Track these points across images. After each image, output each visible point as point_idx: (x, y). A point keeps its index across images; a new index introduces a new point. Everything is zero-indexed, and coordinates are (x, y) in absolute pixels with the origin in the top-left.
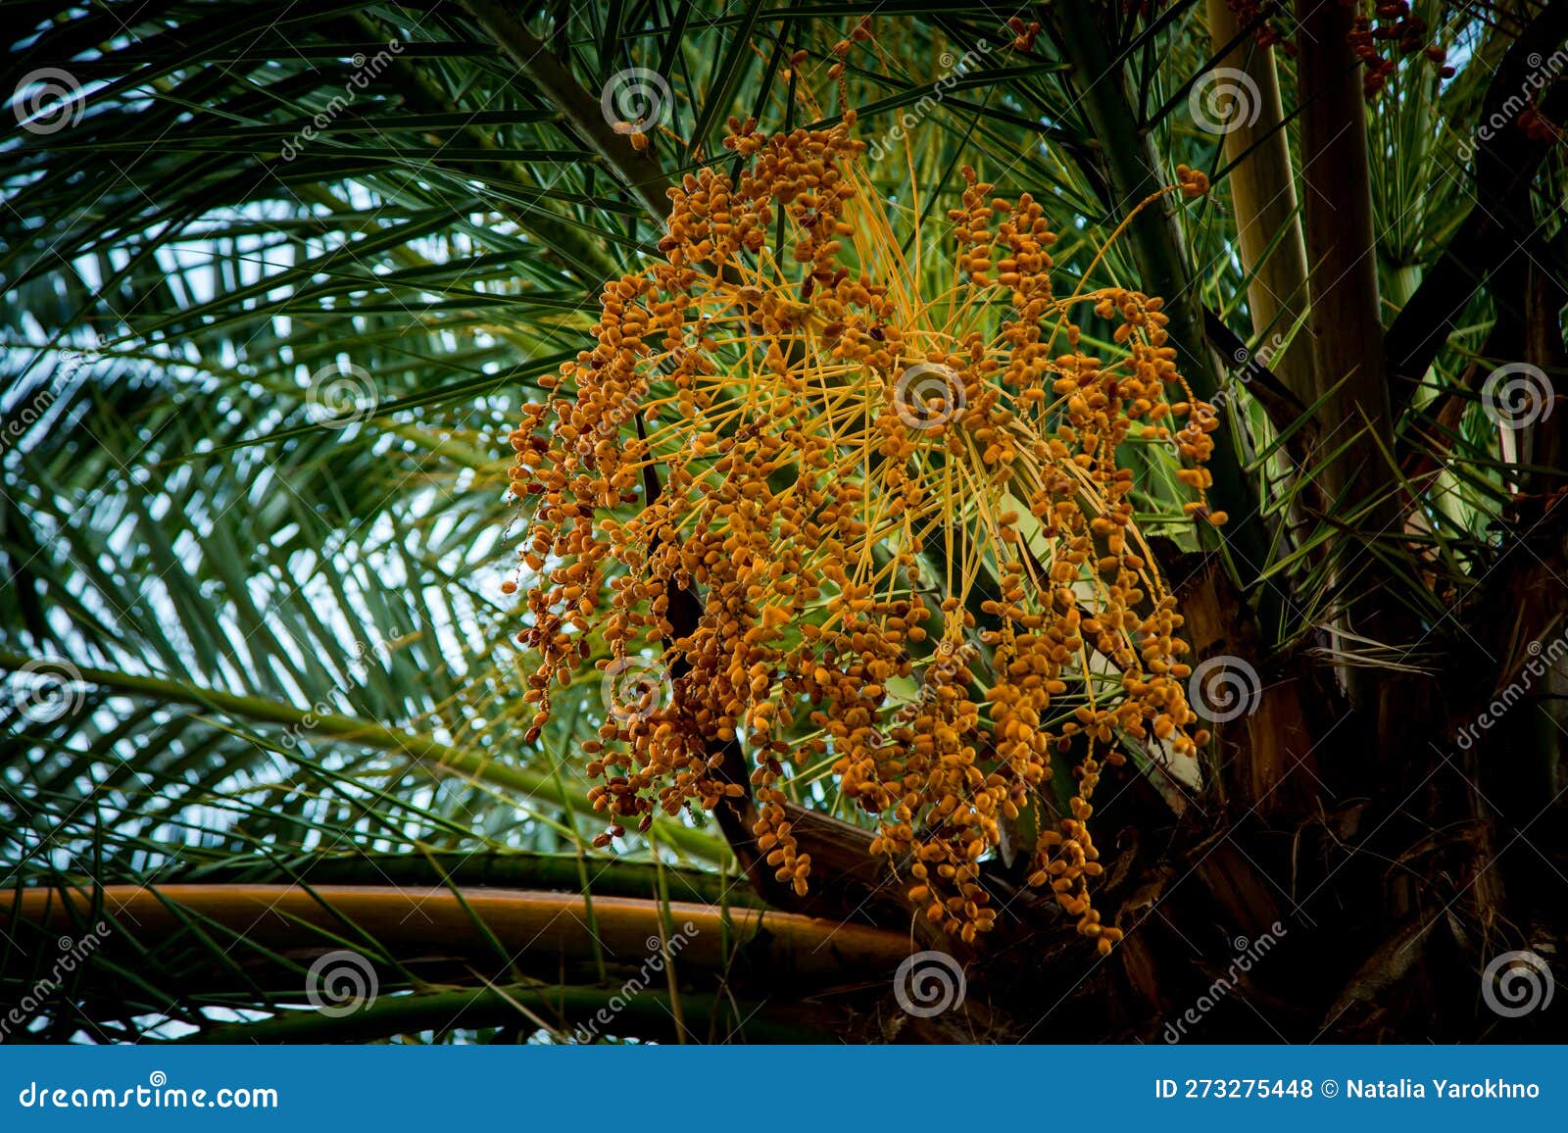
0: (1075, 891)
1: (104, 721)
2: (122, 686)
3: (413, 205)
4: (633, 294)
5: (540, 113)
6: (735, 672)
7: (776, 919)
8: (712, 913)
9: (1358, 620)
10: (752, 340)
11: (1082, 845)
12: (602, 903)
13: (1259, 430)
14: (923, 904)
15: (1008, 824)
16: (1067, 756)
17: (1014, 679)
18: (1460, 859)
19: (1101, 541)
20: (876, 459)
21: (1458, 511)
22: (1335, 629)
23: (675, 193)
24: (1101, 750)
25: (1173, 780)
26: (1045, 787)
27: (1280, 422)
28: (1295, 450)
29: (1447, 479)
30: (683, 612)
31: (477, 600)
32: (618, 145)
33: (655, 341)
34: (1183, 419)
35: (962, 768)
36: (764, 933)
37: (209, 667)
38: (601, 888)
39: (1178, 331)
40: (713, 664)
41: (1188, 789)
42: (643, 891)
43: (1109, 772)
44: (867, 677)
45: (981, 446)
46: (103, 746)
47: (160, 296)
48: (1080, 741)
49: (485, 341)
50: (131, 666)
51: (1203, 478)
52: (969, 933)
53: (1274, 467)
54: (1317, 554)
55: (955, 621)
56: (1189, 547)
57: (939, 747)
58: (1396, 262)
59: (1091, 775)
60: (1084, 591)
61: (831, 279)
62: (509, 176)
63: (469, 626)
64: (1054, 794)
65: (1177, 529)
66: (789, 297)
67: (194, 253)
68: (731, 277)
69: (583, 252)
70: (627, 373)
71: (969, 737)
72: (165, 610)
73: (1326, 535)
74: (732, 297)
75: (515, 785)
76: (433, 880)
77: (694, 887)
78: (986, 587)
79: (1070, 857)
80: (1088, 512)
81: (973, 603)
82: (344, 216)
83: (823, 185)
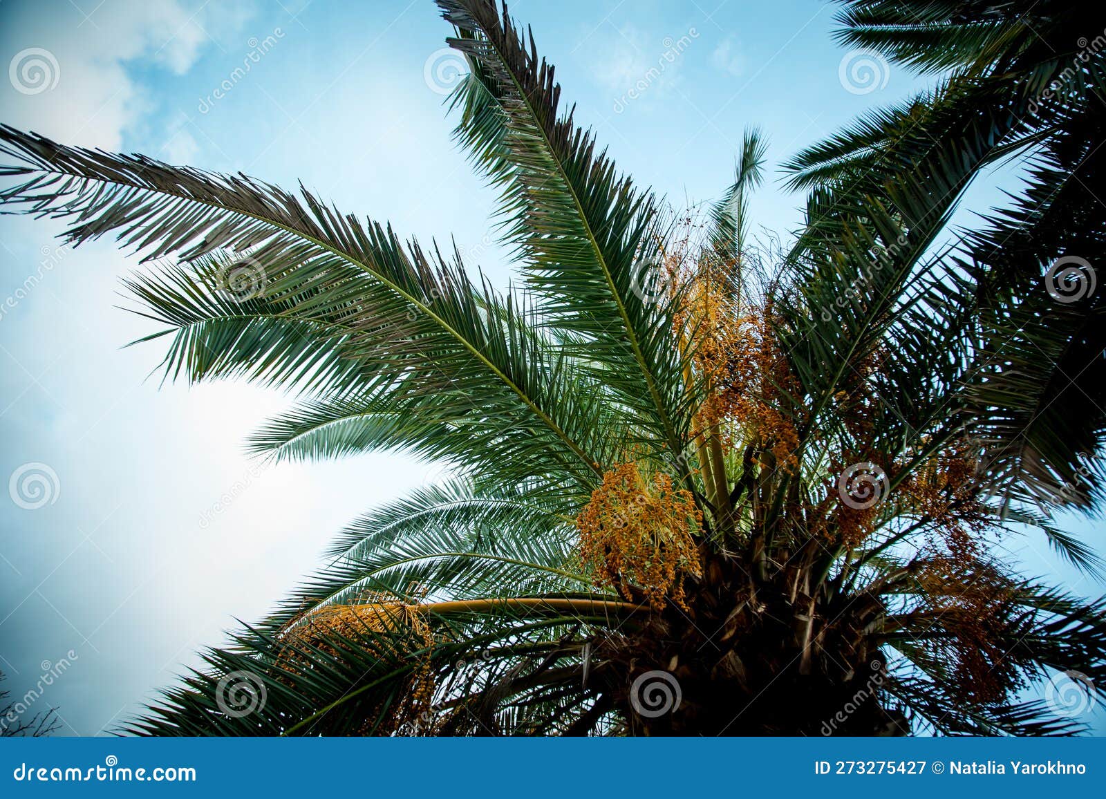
0: (681, 600)
1: (506, 567)
2: (509, 562)
3: (558, 477)
4: (597, 494)
5: (580, 462)
6: (618, 561)
7: (625, 604)
8: (614, 603)
9: (728, 548)
10: (618, 500)
11: (682, 592)
12: (594, 602)
13: (709, 514)
14: (654, 603)
15: (668, 588)
16: (678, 575)
17: (669, 561)
18: (748, 591)
19: (683, 536)
20: (641, 521)
21: (744, 527)
22: (724, 550)
23: (604, 476)
24: (685, 574)
25: (696, 577)
26: (674, 581)
27: (712, 511)
28: (715, 517)
29: (741, 521)
30: (608, 550)
31: (569, 545)
32: (594, 467)
33: (602, 502)
34: (696, 514)
35: (659, 578)
36: (623, 607)
37: (523, 557)
38: (594, 599)
39: (695, 498)
40: (614, 560)
41: (698, 579)
42: (601, 599)
43: (686, 578)
44: (642, 562)
45: (661, 520)
46: (506, 572)
47: (514, 493)
48: (680, 572)
49: (569, 499)
50: (510, 558)
51: (701, 524)
52: (661, 608)
53: (712, 520)
54: (720, 536)
55: (657, 551)
56: (698, 535)
57: (655, 574)
58: (730, 482)
59: (683, 578)
60: (680, 544)
61: (632, 490)
62: (575, 472)
63: (568, 550)
64: (676, 582)
65: (696, 532)
66: (625, 493)
67: (520, 485)
68: (615, 489)
69: (588, 485)
70: (597, 507)
71: (660, 572)
72: (514, 545)
73: (722, 533)
74: (615, 493)
75: (577, 579)
76: (563, 598)
77: (611, 599)
78: (662, 544)
79: (679, 594)
80: (681, 531)
81: (660, 547)
82: (546, 478)
83: (631, 473)
